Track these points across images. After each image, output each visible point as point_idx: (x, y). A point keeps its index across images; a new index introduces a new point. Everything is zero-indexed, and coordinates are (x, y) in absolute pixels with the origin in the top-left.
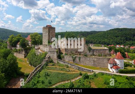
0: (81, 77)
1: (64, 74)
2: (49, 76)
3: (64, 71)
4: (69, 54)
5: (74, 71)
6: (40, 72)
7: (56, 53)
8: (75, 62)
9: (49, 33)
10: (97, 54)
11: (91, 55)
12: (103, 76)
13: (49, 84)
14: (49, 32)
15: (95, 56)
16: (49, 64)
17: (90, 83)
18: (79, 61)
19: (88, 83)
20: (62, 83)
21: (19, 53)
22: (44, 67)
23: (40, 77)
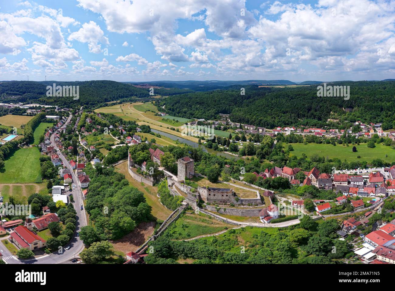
0: (226, 231)
1: (206, 227)
2: (187, 227)
3: (205, 223)
4: (211, 203)
5: (219, 224)
6: (175, 221)
7: (196, 203)
8: (219, 212)
9: (186, 170)
10: (247, 203)
11: (239, 205)
12: (252, 230)
13: (187, 237)
14: (186, 168)
15: (245, 205)
16: (186, 212)
17: (237, 237)
18: (225, 211)
19: (235, 237)
20: (204, 236)
21: (146, 177)
22: (181, 215)
23: (177, 227)
